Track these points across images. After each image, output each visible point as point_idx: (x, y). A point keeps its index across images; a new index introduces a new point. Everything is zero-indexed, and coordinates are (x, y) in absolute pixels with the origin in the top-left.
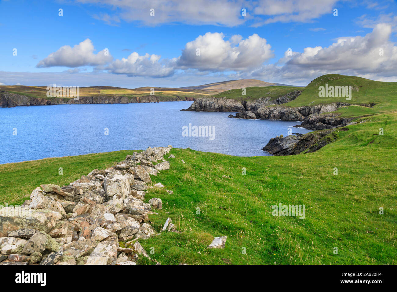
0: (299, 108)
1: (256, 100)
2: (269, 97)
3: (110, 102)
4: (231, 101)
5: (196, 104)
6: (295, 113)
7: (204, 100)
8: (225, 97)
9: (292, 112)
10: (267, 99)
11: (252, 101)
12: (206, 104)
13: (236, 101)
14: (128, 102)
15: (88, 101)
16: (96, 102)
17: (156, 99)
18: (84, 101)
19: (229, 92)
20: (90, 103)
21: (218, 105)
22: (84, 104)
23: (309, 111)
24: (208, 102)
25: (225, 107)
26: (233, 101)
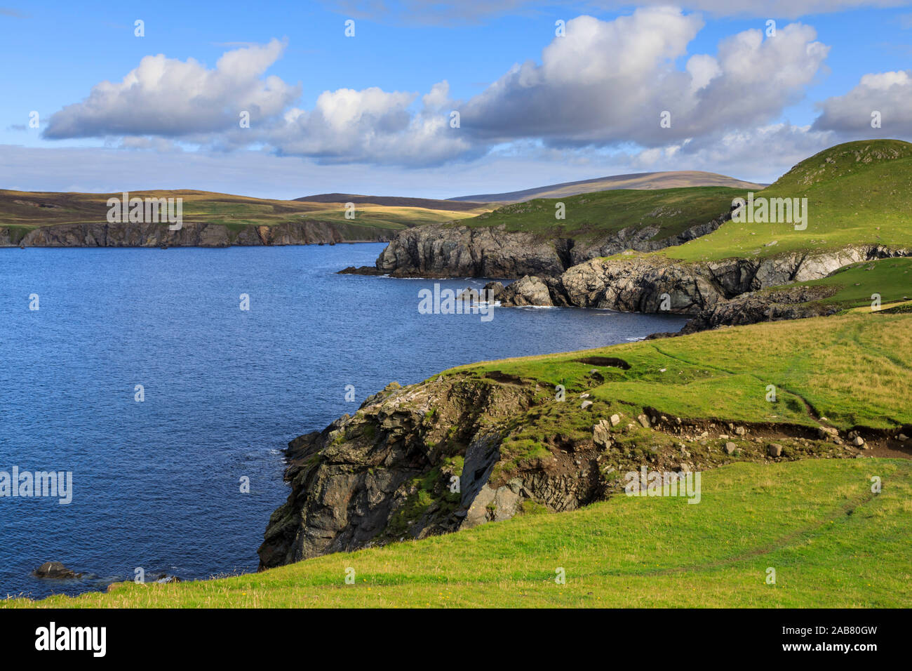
0: (714, 267)
1: (607, 238)
2: (654, 225)
3: (164, 240)
4: (520, 239)
5: (398, 251)
6: (693, 287)
7: (425, 235)
8: (501, 227)
9: (681, 280)
10: (647, 235)
11: (595, 241)
12: (432, 252)
13: (538, 239)
14: (225, 243)
15: (89, 239)
16: (116, 243)
17: (330, 233)
18: (77, 236)
19: (522, 208)
20: (99, 246)
21: (471, 253)
22: (76, 246)
23: (751, 281)
24: (438, 242)
25: (494, 263)
26: (529, 239)
